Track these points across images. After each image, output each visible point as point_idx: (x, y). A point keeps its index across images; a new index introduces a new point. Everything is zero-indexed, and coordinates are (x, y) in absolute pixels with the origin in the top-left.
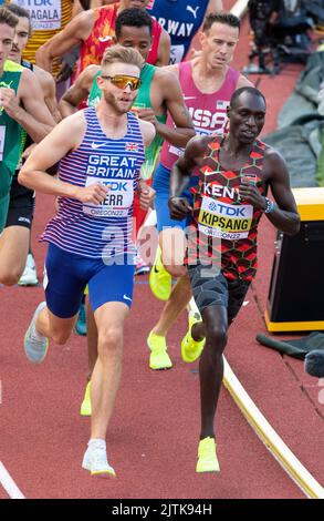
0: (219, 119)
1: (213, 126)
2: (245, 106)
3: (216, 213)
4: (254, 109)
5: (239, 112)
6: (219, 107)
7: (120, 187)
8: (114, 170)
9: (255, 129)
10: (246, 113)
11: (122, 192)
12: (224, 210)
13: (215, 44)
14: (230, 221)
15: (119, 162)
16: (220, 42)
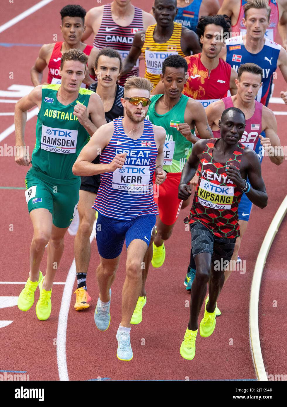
0: (252, 136)
1: (248, 141)
2: (230, 120)
3: (209, 190)
4: (237, 122)
5: (226, 124)
6: (252, 128)
7: (139, 171)
8: (133, 159)
9: (237, 135)
10: (231, 124)
11: (141, 174)
12: (214, 188)
13: (244, 87)
14: (218, 196)
15: (137, 154)
16: (248, 85)
